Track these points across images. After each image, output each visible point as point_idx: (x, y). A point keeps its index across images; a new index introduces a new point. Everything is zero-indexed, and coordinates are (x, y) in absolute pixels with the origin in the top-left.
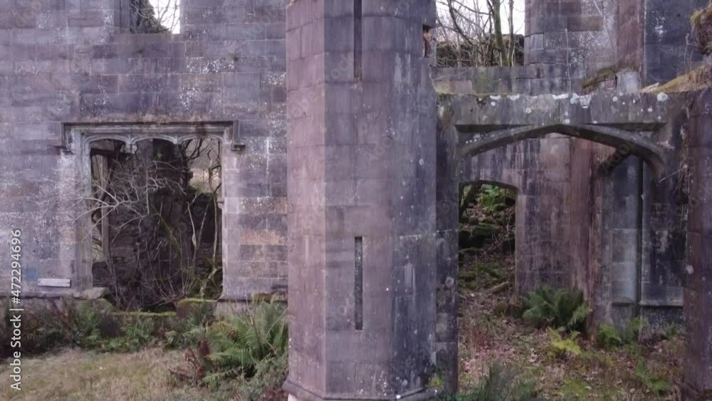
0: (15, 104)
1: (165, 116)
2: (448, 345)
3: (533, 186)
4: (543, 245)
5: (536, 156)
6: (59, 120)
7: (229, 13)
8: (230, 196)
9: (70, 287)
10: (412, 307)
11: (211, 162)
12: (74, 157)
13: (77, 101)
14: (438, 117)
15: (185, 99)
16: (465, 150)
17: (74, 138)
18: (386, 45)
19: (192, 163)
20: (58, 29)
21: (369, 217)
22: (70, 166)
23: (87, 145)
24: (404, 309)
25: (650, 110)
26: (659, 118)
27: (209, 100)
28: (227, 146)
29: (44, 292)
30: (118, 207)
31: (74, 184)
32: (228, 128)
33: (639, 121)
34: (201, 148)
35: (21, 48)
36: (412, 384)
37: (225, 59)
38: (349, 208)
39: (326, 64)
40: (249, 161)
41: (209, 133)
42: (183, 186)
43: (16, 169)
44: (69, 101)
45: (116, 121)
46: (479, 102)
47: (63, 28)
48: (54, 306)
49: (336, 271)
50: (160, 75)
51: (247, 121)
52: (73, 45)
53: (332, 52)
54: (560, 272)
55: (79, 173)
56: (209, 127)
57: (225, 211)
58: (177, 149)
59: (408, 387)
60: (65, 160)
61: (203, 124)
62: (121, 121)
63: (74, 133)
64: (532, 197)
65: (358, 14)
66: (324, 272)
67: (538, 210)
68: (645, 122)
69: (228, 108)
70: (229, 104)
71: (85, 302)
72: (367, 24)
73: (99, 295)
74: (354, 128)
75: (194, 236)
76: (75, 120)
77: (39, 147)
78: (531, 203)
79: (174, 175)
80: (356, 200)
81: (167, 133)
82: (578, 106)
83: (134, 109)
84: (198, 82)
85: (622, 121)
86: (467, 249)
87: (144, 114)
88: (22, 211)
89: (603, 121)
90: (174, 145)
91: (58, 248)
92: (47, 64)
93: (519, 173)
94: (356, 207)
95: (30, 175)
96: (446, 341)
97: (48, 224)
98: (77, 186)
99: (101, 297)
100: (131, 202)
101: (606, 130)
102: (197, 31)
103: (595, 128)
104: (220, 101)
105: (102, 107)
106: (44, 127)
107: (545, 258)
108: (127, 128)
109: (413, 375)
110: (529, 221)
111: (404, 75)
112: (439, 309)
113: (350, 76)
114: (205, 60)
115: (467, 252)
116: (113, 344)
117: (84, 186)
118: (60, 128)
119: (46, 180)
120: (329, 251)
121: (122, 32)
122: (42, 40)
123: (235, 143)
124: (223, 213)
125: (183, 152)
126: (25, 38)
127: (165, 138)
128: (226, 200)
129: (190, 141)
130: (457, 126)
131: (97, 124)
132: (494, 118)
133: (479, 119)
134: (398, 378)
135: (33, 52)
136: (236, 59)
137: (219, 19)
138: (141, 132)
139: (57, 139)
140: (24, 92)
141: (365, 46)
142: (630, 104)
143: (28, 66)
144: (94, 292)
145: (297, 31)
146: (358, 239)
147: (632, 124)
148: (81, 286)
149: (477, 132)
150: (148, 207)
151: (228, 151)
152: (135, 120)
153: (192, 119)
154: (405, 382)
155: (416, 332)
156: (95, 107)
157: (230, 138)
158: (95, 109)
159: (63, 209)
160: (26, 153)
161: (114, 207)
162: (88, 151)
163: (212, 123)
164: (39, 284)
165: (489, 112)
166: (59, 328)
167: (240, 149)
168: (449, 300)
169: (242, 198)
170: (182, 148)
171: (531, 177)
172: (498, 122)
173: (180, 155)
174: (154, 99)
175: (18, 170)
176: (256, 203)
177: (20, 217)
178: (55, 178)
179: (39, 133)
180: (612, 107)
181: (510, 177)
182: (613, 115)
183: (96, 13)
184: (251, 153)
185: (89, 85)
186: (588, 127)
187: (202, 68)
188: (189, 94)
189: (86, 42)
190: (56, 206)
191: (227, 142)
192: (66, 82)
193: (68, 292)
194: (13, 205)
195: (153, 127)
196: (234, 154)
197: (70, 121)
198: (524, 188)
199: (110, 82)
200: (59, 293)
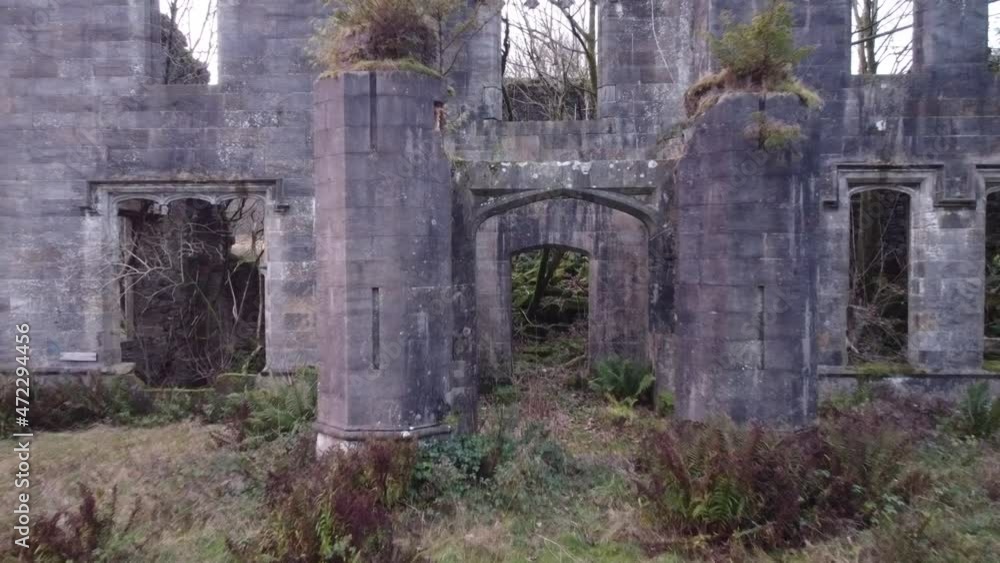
0: (35, 160)
1: (201, 175)
2: (466, 390)
3: (605, 250)
4: (617, 315)
5: (608, 218)
6: (84, 178)
7: (272, 64)
8: (273, 261)
9: (97, 361)
10: (426, 351)
11: (255, 224)
12: (100, 219)
13: (104, 156)
14: (454, 182)
15: (224, 155)
16: (480, 212)
17: (100, 198)
18: (398, 121)
19: (234, 226)
20: (83, 78)
21: (386, 271)
22: (96, 229)
23: (115, 206)
24: (417, 351)
25: (642, 176)
26: (650, 183)
27: (249, 157)
28: (270, 207)
29: (66, 367)
30: (149, 274)
31: (100, 248)
32: (271, 187)
33: (632, 185)
34: (244, 209)
35: (41, 99)
36: (426, 419)
37: (267, 113)
38: (366, 262)
39: (346, 137)
40: (294, 223)
41: (251, 192)
42: (222, 252)
43: (36, 232)
44: (95, 157)
45: (147, 179)
46: (491, 169)
47: (88, 78)
48: (81, 381)
49: (356, 317)
50: (198, 130)
51: (292, 179)
52: (99, 96)
53: (351, 127)
54: (635, 343)
55: (106, 237)
56: (250, 186)
57: (267, 278)
58: (216, 209)
59: (421, 421)
60: (90, 222)
61: (243, 182)
62: (153, 179)
63: (101, 193)
64: (604, 262)
65: (373, 94)
66: (346, 320)
67: (610, 276)
68: (638, 186)
69: (270, 165)
70: (271, 162)
71: (114, 377)
72: (381, 103)
73: (129, 370)
74: (371, 193)
75: (235, 307)
76: (101, 178)
77: (62, 208)
78: (603, 269)
79: (213, 239)
80: (373, 255)
81: (203, 193)
82: (578, 173)
83: (168, 167)
84: (237, 137)
85: (618, 186)
86: (553, 325)
87: (179, 171)
88: (42, 277)
89: (601, 186)
90: (212, 206)
91: (82, 318)
92: (69, 117)
93: (590, 236)
94: (373, 261)
95: (51, 238)
96: (463, 385)
97: (71, 292)
98: (104, 249)
99: (131, 372)
100: (164, 268)
101: (605, 194)
102: (237, 82)
103: (593, 192)
104: (262, 158)
105: (132, 164)
106: (69, 185)
107: (618, 328)
108: (160, 187)
109: (427, 411)
110: (601, 288)
111: (415, 146)
112: (455, 357)
113: (366, 147)
114: (245, 113)
115: (553, 328)
116: (146, 420)
117: (112, 251)
118: (85, 188)
119: (70, 243)
120: (350, 300)
121: (154, 82)
122: (66, 91)
123: (278, 204)
124: (266, 279)
125: (223, 214)
126: (45, 88)
127: (202, 197)
128: (269, 265)
129: (230, 201)
130: (473, 191)
131: (127, 183)
132: (506, 183)
133: (492, 184)
134: (411, 412)
135: (54, 104)
136: (280, 113)
137: (261, 70)
138: (174, 192)
139: (81, 198)
140: (45, 148)
141: (380, 121)
142: (624, 171)
143: (49, 119)
144: (123, 368)
145: (323, 106)
146: (375, 290)
147: (627, 188)
148: (109, 360)
149: (491, 196)
150: (182, 274)
151: (271, 212)
152: (168, 179)
153: (230, 179)
154: (419, 416)
155: (429, 373)
156: (124, 164)
157: (273, 198)
158: (123, 167)
159: (89, 275)
160: (46, 214)
161: (145, 273)
162: (115, 212)
163: (254, 182)
164: (61, 358)
165: (500, 178)
166: (86, 403)
167: (283, 209)
168: (466, 348)
169: (287, 263)
170: (222, 208)
171: (603, 241)
172: (509, 187)
173: (219, 216)
174: (190, 156)
175: (39, 232)
176: (302, 269)
177: (39, 285)
178: (80, 241)
179: (62, 193)
180: (609, 173)
181: (580, 240)
182: (610, 180)
183: (126, 62)
184: (296, 214)
185: (116, 140)
186: (589, 191)
187: (243, 122)
188: (228, 149)
189: (114, 94)
190: (81, 273)
191: (270, 202)
192: (91, 137)
193: (94, 367)
194: (31, 271)
195: (189, 187)
196: (277, 215)
197: (96, 179)
198: (596, 253)
199: (141, 137)
200: (85, 368)
